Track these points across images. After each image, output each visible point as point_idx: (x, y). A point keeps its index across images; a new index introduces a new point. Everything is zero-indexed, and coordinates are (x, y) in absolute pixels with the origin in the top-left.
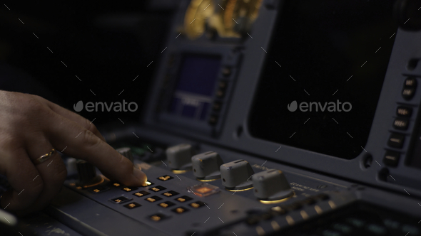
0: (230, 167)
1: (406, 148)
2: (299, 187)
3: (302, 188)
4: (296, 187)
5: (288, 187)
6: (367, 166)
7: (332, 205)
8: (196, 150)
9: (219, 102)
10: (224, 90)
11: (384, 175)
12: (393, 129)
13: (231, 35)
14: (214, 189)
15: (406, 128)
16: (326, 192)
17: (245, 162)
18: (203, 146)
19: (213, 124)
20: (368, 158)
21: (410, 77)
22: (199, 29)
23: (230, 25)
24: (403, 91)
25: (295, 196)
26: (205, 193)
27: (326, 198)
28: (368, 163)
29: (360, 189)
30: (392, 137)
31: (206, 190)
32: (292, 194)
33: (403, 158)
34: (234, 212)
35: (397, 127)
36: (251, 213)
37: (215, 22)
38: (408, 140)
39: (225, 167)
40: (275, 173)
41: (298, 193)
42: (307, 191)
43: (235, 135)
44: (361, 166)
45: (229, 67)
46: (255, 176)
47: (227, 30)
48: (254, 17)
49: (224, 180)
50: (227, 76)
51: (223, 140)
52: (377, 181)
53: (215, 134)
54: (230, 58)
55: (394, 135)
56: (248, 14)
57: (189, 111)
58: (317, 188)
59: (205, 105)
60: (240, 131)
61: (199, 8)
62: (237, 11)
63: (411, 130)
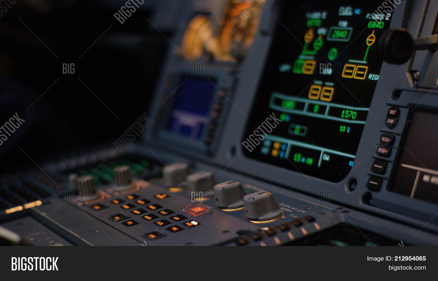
0: (223, 188)
1: (388, 175)
2: (288, 208)
3: (290, 209)
4: (285, 207)
5: (277, 208)
6: (351, 190)
7: (317, 227)
8: (191, 169)
9: (214, 123)
10: (219, 111)
11: (367, 198)
12: (376, 156)
13: (227, 58)
14: (208, 209)
15: (388, 155)
16: (313, 214)
17: (237, 184)
18: (199, 165)
19: (208, 143)
20: (353, 182)
21: (394, 107)
22: (196, 52)
23: (227, 48)
24: (387, 120)
25: (283, 217)
26: (199, 212)
27: (312, 220)
28: (353, 187)
29: (344, 212)
30: (375, 163)
31: (200, 209)
32: (281, 215)
33: (385, 183)
34: (226, 232)
35: (380, 154)
36: (241, 233)
37: (212, 45)
38: (390, 166)
39: (219, 187)
40: (265, 195)
41: (286, 213)
42: (294, 212)
43: (228, 155)
44: (346, 189)
45: (225, 90)
46: (246, 197)
47: (223, 53)
48: (249, 42)
49: (217, 200)
50: (222, 98)
51: (218, 159)
52: (361, 204)
53: (210, 154)
54: (225, 81)
55: (377, 161)
56: (243, 40)
57: (186, 130)
58: (305, 209)
59: (201, 126)
60: (233, 151)
61: (197, 31)
62: (233, 36)
63: (392, 158)
